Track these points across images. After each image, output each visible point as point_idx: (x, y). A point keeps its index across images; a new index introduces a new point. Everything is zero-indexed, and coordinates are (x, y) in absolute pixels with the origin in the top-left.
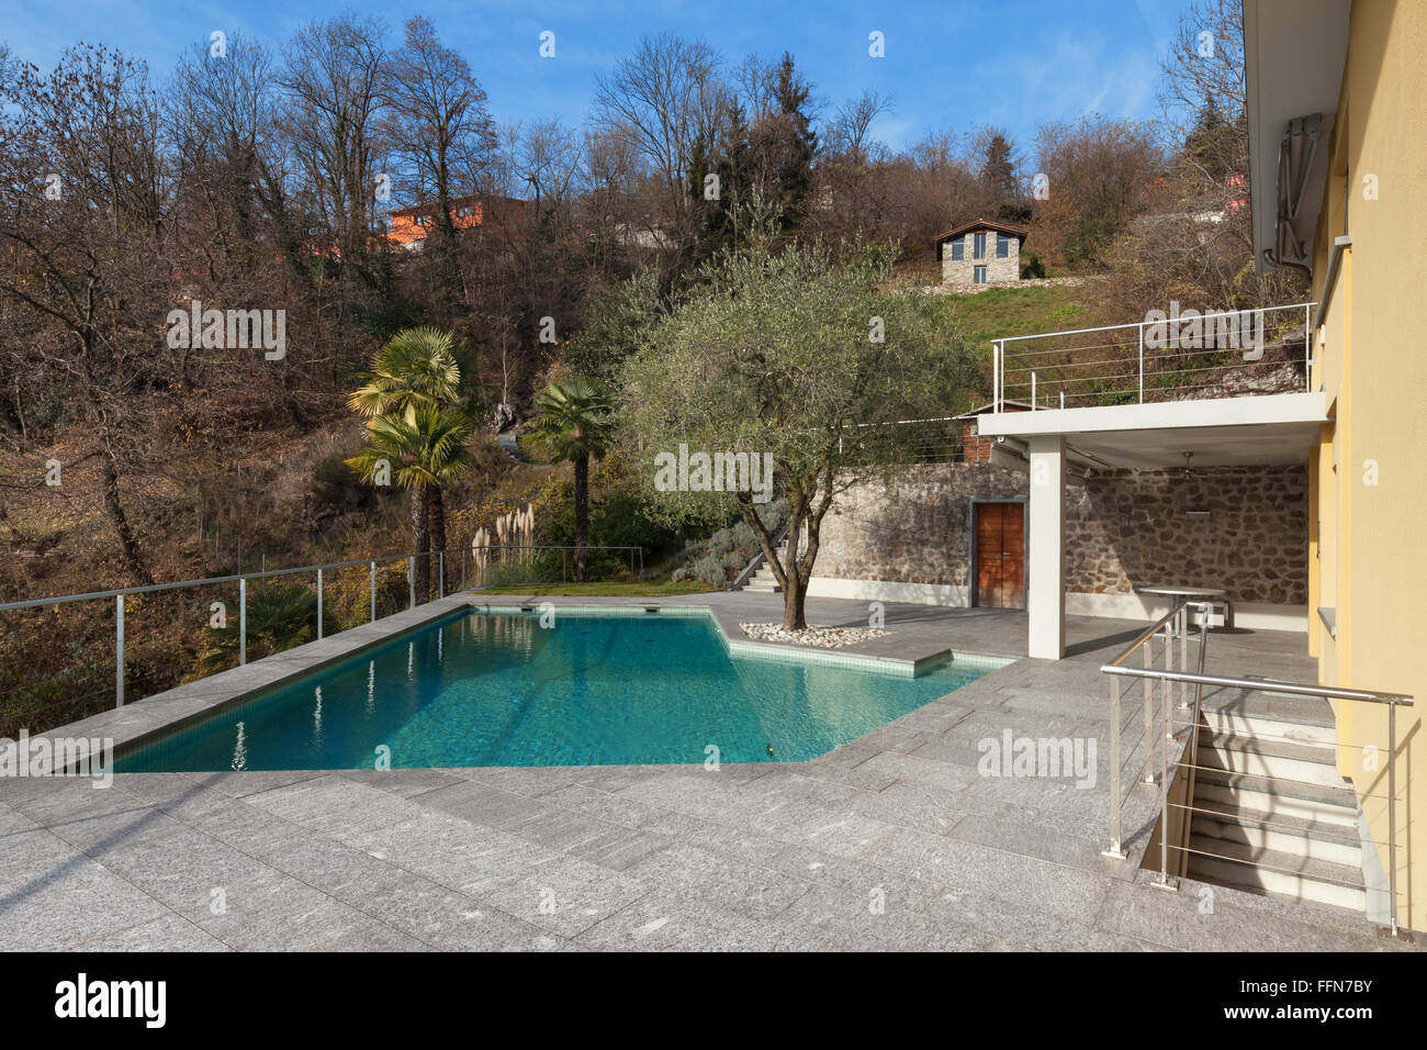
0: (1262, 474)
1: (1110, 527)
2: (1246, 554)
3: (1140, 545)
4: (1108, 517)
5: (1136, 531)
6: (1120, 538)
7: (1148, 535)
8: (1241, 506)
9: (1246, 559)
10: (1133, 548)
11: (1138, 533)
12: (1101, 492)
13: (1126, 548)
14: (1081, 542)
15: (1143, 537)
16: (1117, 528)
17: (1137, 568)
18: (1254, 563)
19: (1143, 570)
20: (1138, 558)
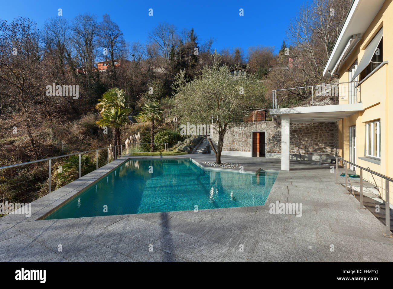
0: (324, 124)
3: (294, 142)
7: (296, 139)
8: (319, 132)
11: (293, 139)
19: (294, 148)
20: (293, 145)
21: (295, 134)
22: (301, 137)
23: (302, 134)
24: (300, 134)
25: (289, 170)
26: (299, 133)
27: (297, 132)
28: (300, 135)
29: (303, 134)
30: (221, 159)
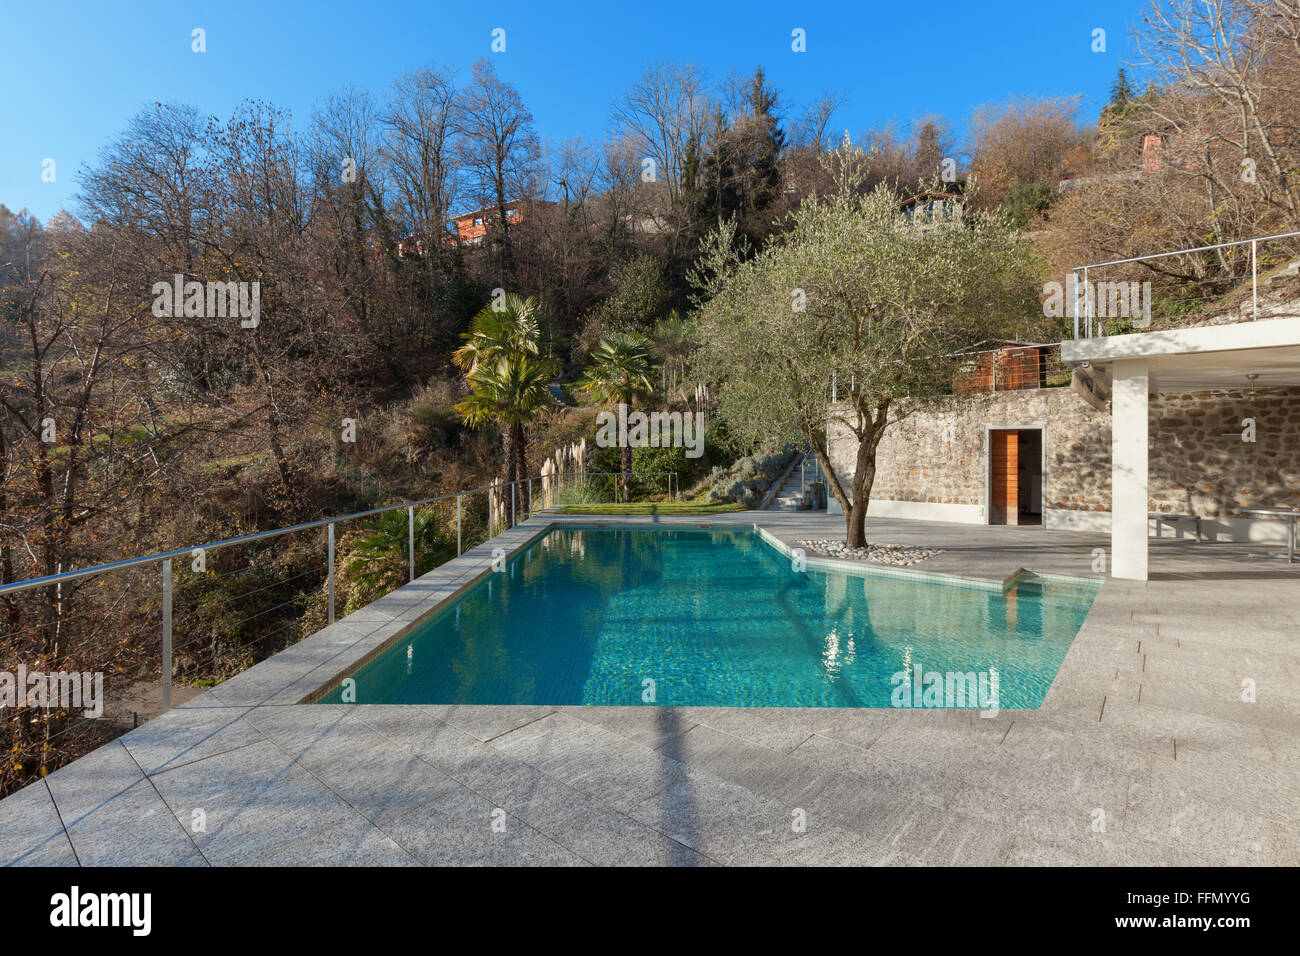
2: (1287, 473)
3: (1168, 466)
5: (1163, 453)
7: (1176, 456)
8: (1282, 426)
10: (1159, 469)
11: (1165, 455)
14: (1102, 464)
15: (1170, 459)
17: (1164, 488)
20: (1165, 478)
21: (1173, 434)
22: (1199, 448)
23: (1206, 437)
24: (1195, 435)
25: (1146, 578)
26: (1192, 433)
27: (1182, 428)
28: (1193, 439)
29: (1210, 435)
30: (867, 530)
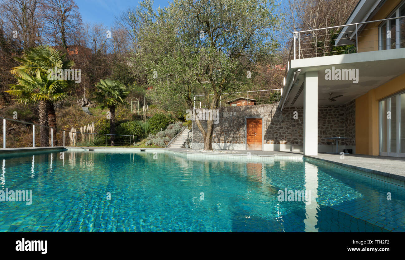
0: (333, 108)
1: (289, 124)
2: (328, 131)
3: (298, 130)
4: (288, 121)
5: (296, 125)
6: (291, 128)
7: (300, 126)
8: (327, 117)
9: (328, 132)
10: (295, 131)
11: (297, 126)
12: (286, 114)
13: (293, 130)
14: (280, 129)
15: (298, 127)
16: (291, 125)
17: (297, 136)
18: (330, 134)
19: (298, 137)
20: (297, 133)
21: (299, 119)
